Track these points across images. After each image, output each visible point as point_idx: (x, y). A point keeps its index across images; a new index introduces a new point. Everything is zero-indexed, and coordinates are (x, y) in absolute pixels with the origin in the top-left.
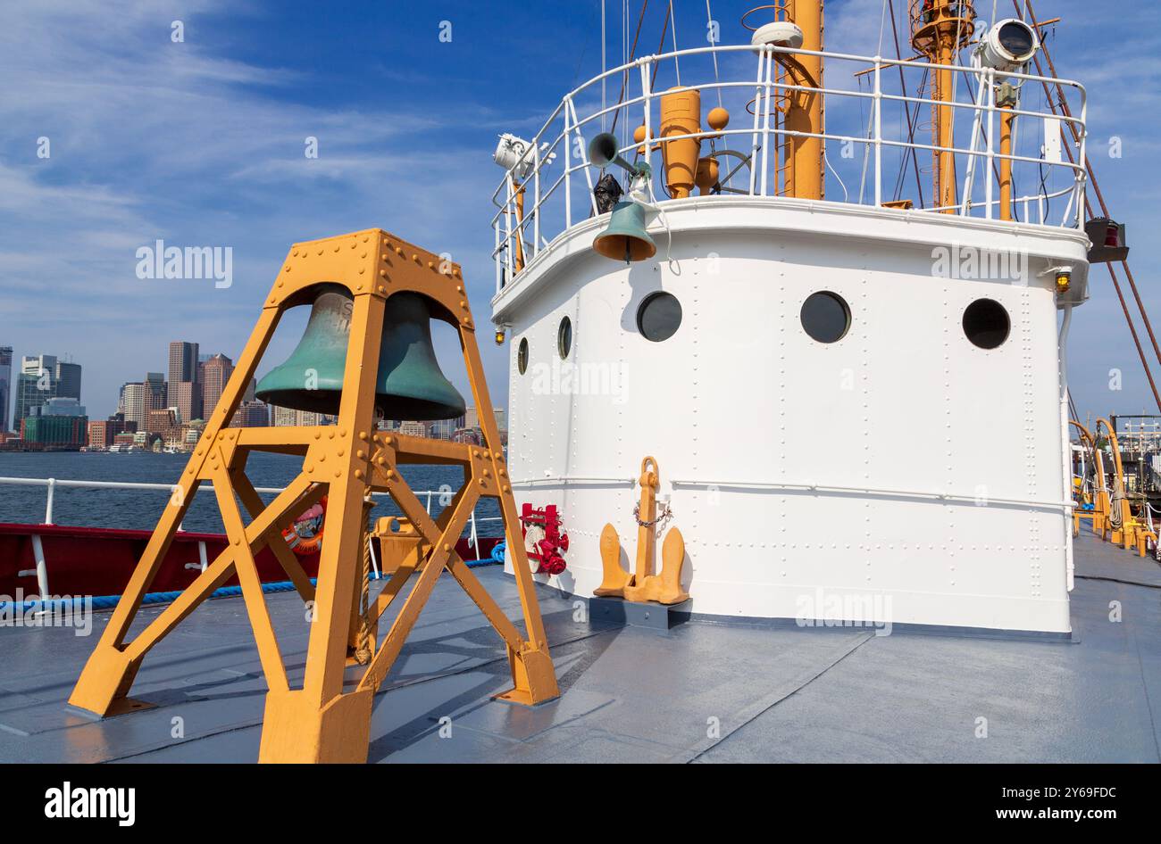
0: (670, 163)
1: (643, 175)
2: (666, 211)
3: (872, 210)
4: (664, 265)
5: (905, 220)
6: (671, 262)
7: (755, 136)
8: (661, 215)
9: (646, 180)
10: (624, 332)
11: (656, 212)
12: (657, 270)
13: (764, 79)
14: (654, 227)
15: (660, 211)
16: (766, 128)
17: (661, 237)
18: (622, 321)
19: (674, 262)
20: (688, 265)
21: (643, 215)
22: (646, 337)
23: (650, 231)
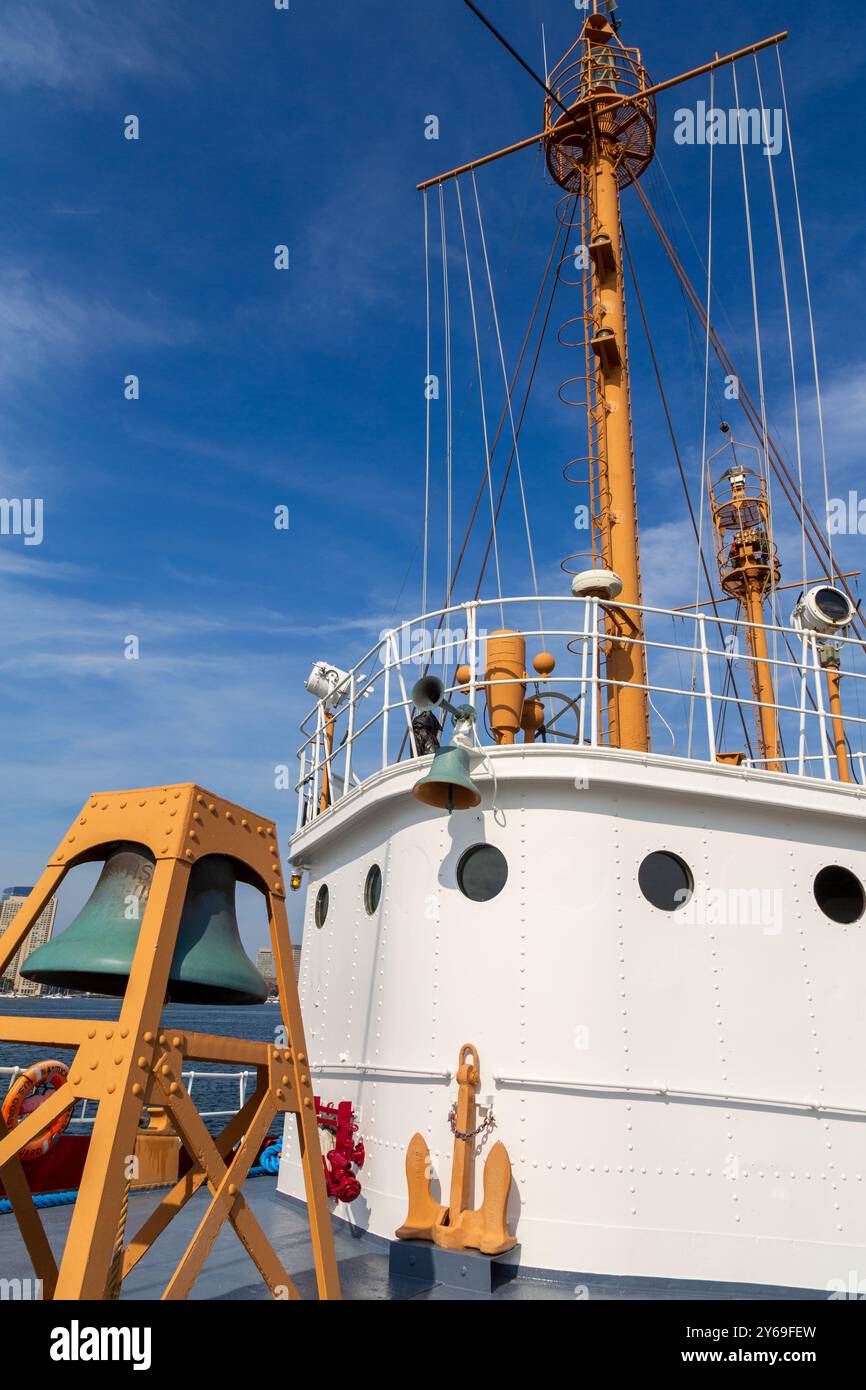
0: (493, 706)
1: (467, 718)
2: (491, 757)
3: (708, 766)
4: (488, 814)
5: (743, 778)
6: (496, 812)
7: (584, 684)
8: (486, 761)
9: (471, 724)
10: (441, 887)
11: (481, 757)
12: (480, 819)
13: (591, 630)
14: (478, 773)
15: (485, 757)
16: (594, 677)
17: (486, 784)
18: (440, 875)
19: (499, 812)
20: (514, 815)
21: (467, 760)
22: (466, 895)
23: (474, 777)
